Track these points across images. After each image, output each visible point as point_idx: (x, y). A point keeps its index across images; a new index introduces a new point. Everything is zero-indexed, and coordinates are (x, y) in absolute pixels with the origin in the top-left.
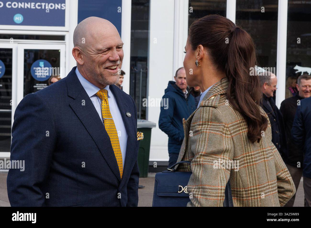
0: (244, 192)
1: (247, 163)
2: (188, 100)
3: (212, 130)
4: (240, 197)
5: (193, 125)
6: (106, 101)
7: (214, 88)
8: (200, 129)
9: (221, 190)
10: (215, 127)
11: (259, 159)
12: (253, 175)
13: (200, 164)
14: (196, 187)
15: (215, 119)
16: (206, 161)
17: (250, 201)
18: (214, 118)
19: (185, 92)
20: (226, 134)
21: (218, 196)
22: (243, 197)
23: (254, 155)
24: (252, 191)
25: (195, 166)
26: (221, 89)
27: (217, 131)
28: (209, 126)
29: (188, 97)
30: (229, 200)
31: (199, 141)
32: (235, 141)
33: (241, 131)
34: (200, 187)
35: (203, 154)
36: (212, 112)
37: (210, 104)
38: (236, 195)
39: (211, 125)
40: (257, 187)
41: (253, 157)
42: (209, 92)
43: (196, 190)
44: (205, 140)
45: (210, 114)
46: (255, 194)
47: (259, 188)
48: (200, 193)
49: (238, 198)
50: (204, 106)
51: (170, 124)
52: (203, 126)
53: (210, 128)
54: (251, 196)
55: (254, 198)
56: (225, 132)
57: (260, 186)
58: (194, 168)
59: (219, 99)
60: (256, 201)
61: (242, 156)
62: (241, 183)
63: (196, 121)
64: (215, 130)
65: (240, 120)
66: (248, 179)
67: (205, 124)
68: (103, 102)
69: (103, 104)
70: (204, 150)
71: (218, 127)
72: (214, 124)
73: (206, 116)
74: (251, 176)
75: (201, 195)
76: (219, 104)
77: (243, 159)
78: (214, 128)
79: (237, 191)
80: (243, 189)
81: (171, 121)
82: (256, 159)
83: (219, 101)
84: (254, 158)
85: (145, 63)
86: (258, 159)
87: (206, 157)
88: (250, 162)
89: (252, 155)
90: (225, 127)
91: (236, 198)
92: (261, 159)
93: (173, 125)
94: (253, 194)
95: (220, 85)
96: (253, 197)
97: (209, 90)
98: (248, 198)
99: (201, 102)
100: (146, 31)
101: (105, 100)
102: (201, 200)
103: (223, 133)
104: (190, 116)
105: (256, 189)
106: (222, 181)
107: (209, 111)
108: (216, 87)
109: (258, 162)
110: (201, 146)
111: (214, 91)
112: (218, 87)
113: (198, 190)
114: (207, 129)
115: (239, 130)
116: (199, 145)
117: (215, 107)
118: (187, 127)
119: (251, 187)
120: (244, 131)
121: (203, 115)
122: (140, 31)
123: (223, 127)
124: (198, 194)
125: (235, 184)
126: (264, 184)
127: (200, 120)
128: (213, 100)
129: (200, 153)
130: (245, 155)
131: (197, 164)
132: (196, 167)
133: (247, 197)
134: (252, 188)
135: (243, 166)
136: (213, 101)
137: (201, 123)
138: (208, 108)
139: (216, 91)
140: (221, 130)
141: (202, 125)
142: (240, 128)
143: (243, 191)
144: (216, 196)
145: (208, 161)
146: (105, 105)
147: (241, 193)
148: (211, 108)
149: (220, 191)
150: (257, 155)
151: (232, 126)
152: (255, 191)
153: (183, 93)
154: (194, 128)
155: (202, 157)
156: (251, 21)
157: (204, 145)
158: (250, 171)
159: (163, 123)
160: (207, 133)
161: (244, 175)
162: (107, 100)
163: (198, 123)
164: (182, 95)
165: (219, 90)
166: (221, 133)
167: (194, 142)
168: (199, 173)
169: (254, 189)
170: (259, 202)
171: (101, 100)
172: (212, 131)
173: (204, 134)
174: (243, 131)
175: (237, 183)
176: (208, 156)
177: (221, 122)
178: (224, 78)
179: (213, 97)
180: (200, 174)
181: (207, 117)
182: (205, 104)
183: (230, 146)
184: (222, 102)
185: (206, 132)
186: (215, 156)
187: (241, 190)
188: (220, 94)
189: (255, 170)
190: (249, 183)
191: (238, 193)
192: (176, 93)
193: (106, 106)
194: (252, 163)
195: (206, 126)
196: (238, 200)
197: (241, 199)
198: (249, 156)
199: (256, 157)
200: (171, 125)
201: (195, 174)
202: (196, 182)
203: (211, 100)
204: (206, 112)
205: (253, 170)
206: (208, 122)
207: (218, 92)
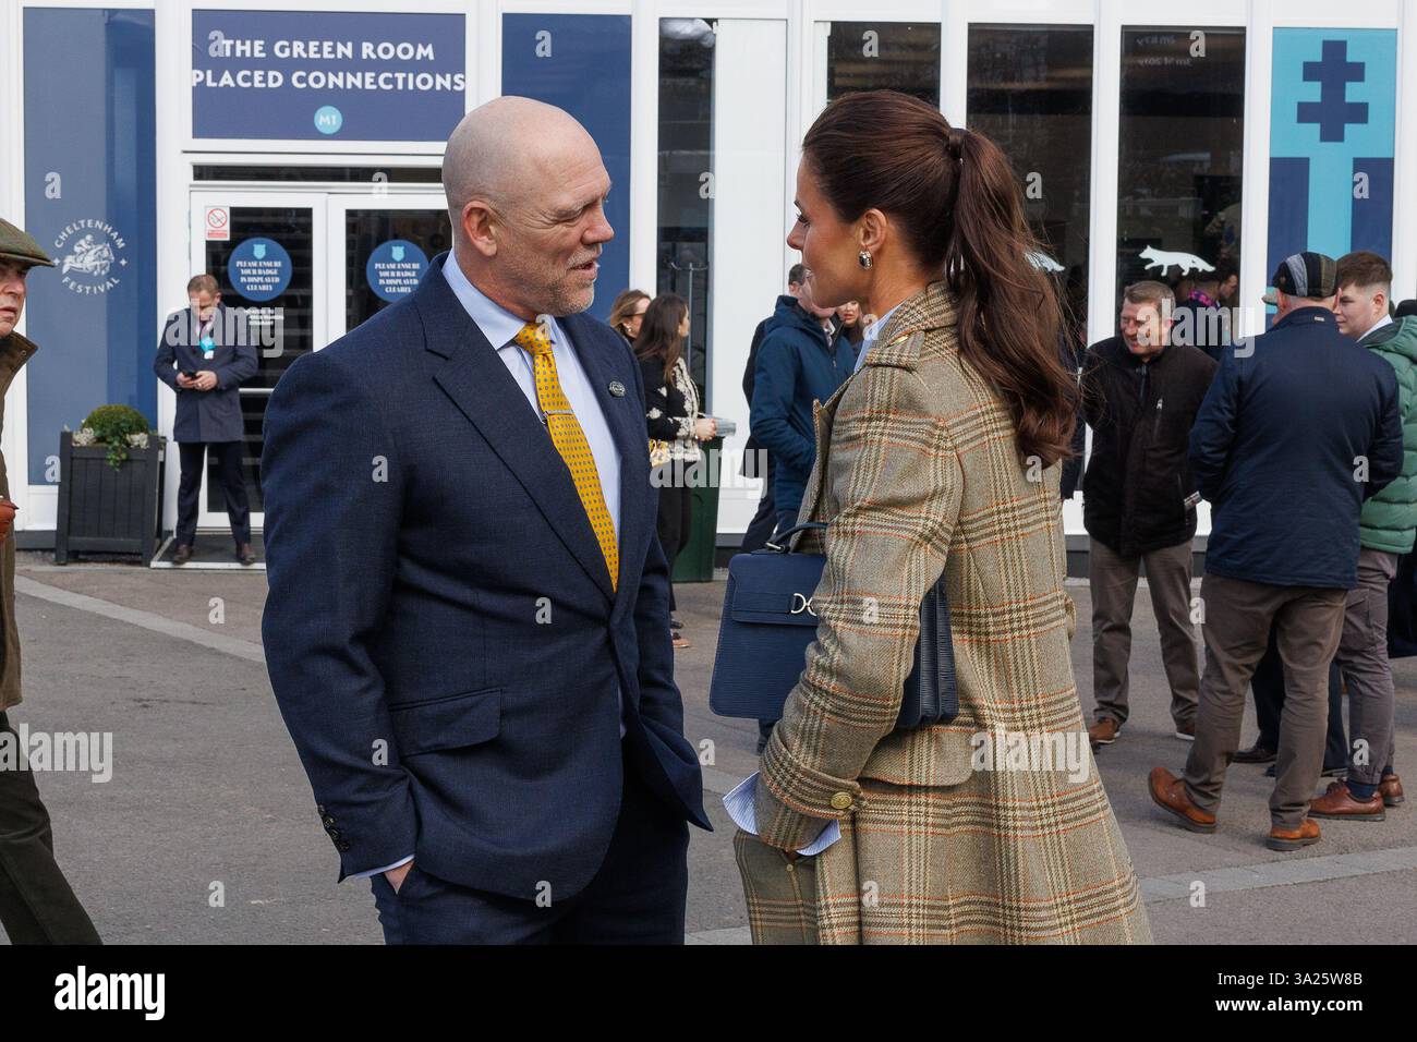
0: (991, 619)
1: (1001, 531)
2: (835, 352)
3: (897, 436)
4: (978, 634)
5: (843, 419)
6: (548, 359)
7: (907, 312)
8: (863, 431)
9: (908, 607)
10: (908, 427)
11: (1035, 522)
12: (1018, 568)
13: (853, 533)
14: (835, 597)
15: (909, 404)
16: (872, 525)
17: (1010, 646)
18: (905, 402)
19: (827, 327)
20: (938, 447)
21: (897, 626)
22: (987, 634)
23: (1020, 508)
24: (1015, 616)
25: (838, 539)
26: (926, 314)
27: (913, 439)
28: (889, 424)
29: (835, 344)
30: (939, 640)
31: (859, 468)
32: (968, 470)
33: (986, 438)
34: (846, 597)
35: (865, 504)
36: (900, 384)
37: (895, 357)
38: (966, 629)
39: (894, 421)
40: (1029, 603)
41: (1017, 513)
42: (891, 321)
43: (832, 606)
44: (875, 466)
45: (895, 388)
46: (1024, 624)
47: (1033, 606)
48: (842, 616)
49: (975, 637)
50: (876, 366)
51: (784, 422)
52: (873, 424)
53: (893, 429)
54: (1012, 630)
55: (1021, 637)
56: (935, 441)
57: (1037, 601)
58: (833, 542)
59: (920, 344)
60: (1026, 643)
61: (987, 511)
62: (981, 589)
63: (850, 409)
64: (906, 437)
65: (982, 404)
66: (1003, 578)
67: (879, 419)
68: (537, 361)
69: (537, 369)
70: (871, 493)
71: (915, 427)
72: (904, 418)
73: (881, 394)
74: (1010, 571)
75: (847, 621)
76: (922, 360)
77: (990, 520)
78: (903, 429)
79: (970, 616)
80: (986, 608)
81: (787, 415)
82: (1024, 521)
83: (923, 349)
84: (1021, 517)
85: (703, 244)
86: (1031, 519)
87: (873, 514)
88: (1009, 529)
89: (1013, 509)
90: (936, 427)
91: (966, 637)
92: (1040, 521)
93: (793, 426)
94: (1015, 625)
95: (922, 302)
96: (1017, 634)
97: (891, 317)
98: (1002, 637)
99: (867, 353)
100: (702, 152)
101: (544, 355)
102: (845, 635)
103: (930, 446)
104: (836, 394)
105: (1026, 608)
106: (913, 584)
107: (892, 381)
108: (913, 308)
109: (1031, 529)
110: (864, 482)
111: (906, 320)
112: (918, 308)
113: (839, 607)
114: (882, 434)
115: (982, 435)
116: (857, 480)
117: (908, 369)
118: (824, 424)
119: (1011, 603)
120: (994, 439)
121: (873, 391)
122: (684, 152)
123: (928, 428)
124: (837, 619)
125: (965, 594)
126: (1045, 595)
127: (864, 406)
128: (904, 346)
129: (858, 504)
130: (995, 509)
131: (844, 532)
132: (841, 541)
133: (999, 633)
134: (1014, 606)
135: (988, 539)
136: (902, 350)
137: (866, 415)
138: (889, 370)
139: (913, 321)
140: (924, 437)
141: (870, 420)
142: (984, 429)
143: (987, 616)
144: (891, 626)
145: (879, 523)
146: (546, 369)
147: (983, 620)
148: (897, 371)
149: (903, 611)
150: (1030, 509)
151: (961, 423)
152: (1023, 614)
153: (822, 332)
154: (844, 428)
155: (862, 512)
156: (1012, 119)
157: (872, 480)
158: (1008, 555)
159: (764, 421)
160: (883, 445)
161: (989, 568)
162: (550, 355)
163: (859, 415)
164: (821, 337)
165: (920, 317)
166: (925, 447)
167: (844, 468)
168: (846, 558)
169: (1018, 610)
170: (1034, 646)
171: (532, 356)
172: (897, 440)
173: (875, 448)
174: (991, 437)
175: (969, 591)
176: (880, 510)
177: (926, 414)
178: (933, 282)
179: (904, 338)
180: (849, 561)
181: (885, 399)
182: (879, 359)
183: (949, 482)
184: (930, 353)
185: (880, 442)
186: (900, 512)
187: (983, 612)
188: (924, 328)
189: (1022, 552)
190: (1006, 594)
191: (974, 620)
192: (802, 330)
193: (548, 372)
194: (1013, 533)
195: (882, 424)
196: (974, 643)
197: (983, 638)
198: (1006, 511)
199: (1027, 515)
200: (786, 426)
201: (835, 560)
202: (835, 583)
203: (899, 347)
204: (883, 383)
205: (1016, 552)
206: (888, 412)
207: (919, 321)
